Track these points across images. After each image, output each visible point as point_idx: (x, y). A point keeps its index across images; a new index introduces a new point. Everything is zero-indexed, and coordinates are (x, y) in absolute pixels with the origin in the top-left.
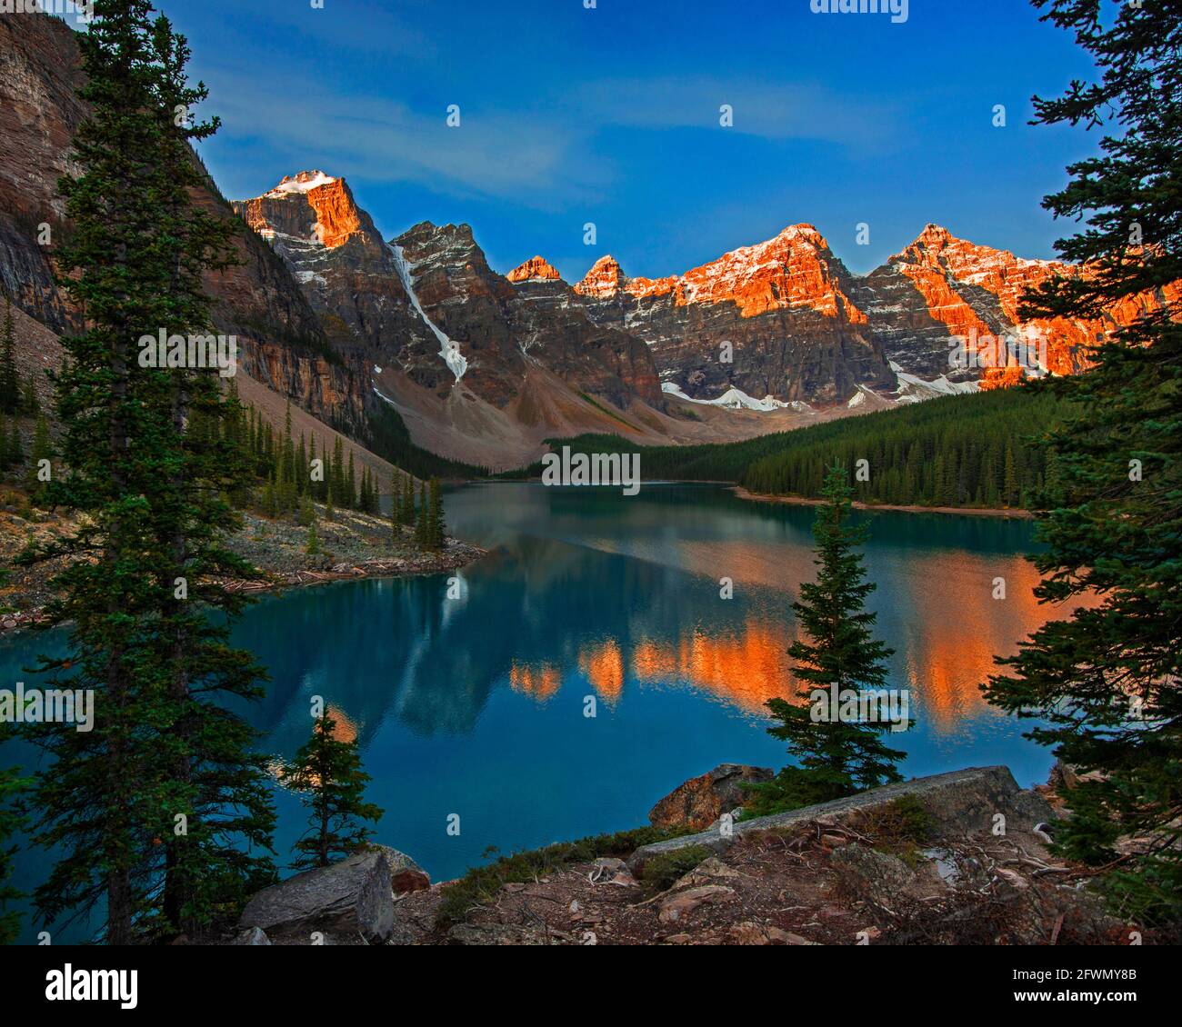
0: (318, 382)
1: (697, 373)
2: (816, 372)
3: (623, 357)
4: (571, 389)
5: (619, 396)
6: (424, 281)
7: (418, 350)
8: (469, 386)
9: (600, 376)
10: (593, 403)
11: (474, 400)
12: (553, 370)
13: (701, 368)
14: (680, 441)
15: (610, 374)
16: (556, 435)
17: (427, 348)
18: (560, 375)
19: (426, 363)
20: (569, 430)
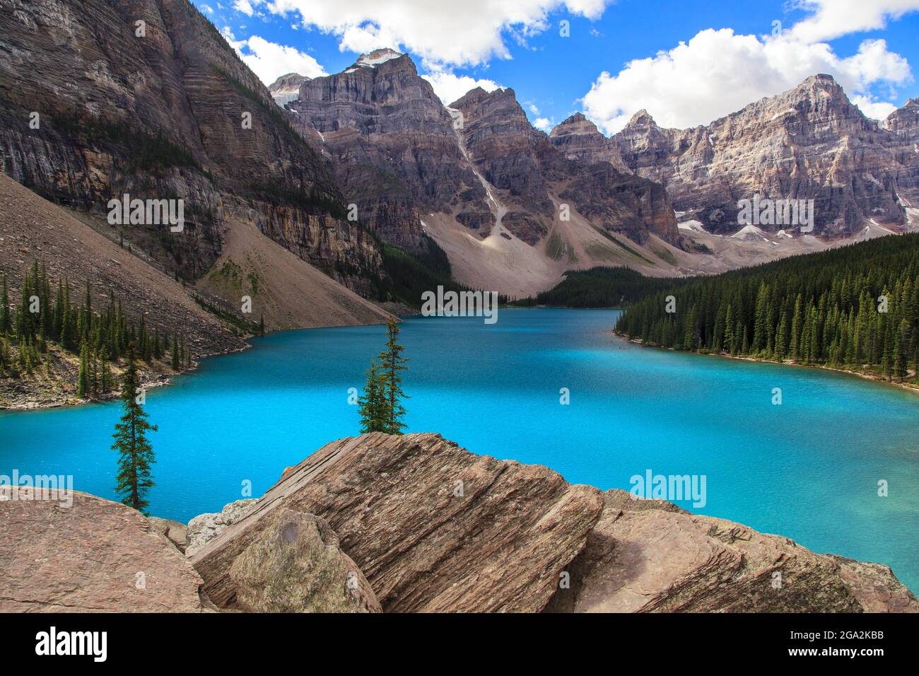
0: (326, 234)
1: (717, 211)
2: (827, 208)
3: (643, 199)
4: (595, 228)
5: (635, 232)
6: (474, 138)
7: (467, 197)
8: (508, 227)
9: (621, 216)
10: (613, 239)
11: (510, 239)
12: (580, 212)
13: (722, 207)
14: (685, 272)
15: (631, 215)
16: (575, 267)
17: (474, 194)
18: (586, 216)
19: (471, 208)
20: (586, 263)
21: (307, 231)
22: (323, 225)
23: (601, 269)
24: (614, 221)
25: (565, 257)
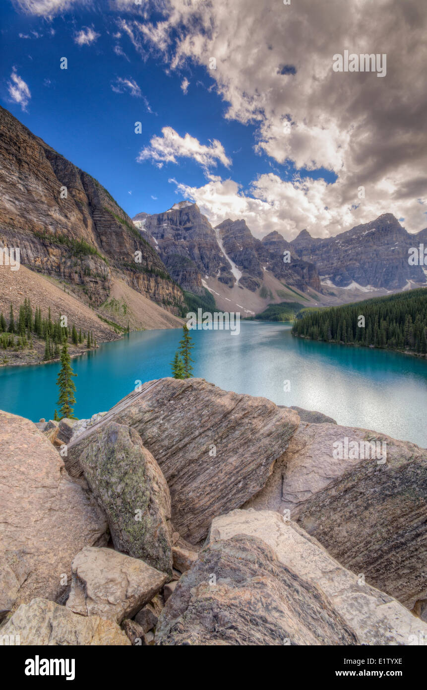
0: (158, 286)
1: (339, 276)
3: (305, 271)
4: (283, 284)
5: (301, 286)
6: (226, 242)
7: (223, 269)
8: (241, 283)
9: (295, 278)
10: (291, 289)
11: (243, 289)
12: (275, 277)
13: (341, 274)
15: (299, 278)
16: (273, 302)
17: (226, 269)
18: (279, 278)
19: (225, 275)
20: (278, 300)
21: (149, 285)
22: (157, 283)
23: (285, 303)
24: (291, 281)
25: (269, 297)
